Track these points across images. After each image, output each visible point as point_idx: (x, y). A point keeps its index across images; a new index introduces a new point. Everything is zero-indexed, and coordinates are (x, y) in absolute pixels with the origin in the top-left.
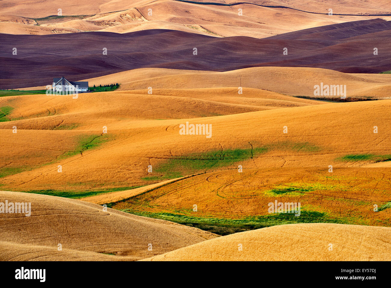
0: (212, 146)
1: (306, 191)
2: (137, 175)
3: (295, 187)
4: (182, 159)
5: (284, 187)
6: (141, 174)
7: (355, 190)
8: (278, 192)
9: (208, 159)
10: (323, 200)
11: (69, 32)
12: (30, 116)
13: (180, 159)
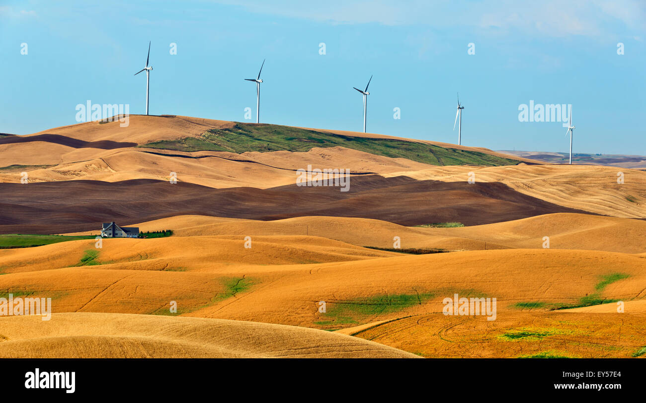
0: (375, 291)
1: (544, 335)
2: (309, 319)
3: (529, 331)
4: (349, 303)
5: (517, 332)
6: (311, 318)
7: (598, 334)
8: (513, 336)
9: (375, 304)
10: (567, 345)
11: (43, 181)
12: (121, 259)
13: (346, 303)
